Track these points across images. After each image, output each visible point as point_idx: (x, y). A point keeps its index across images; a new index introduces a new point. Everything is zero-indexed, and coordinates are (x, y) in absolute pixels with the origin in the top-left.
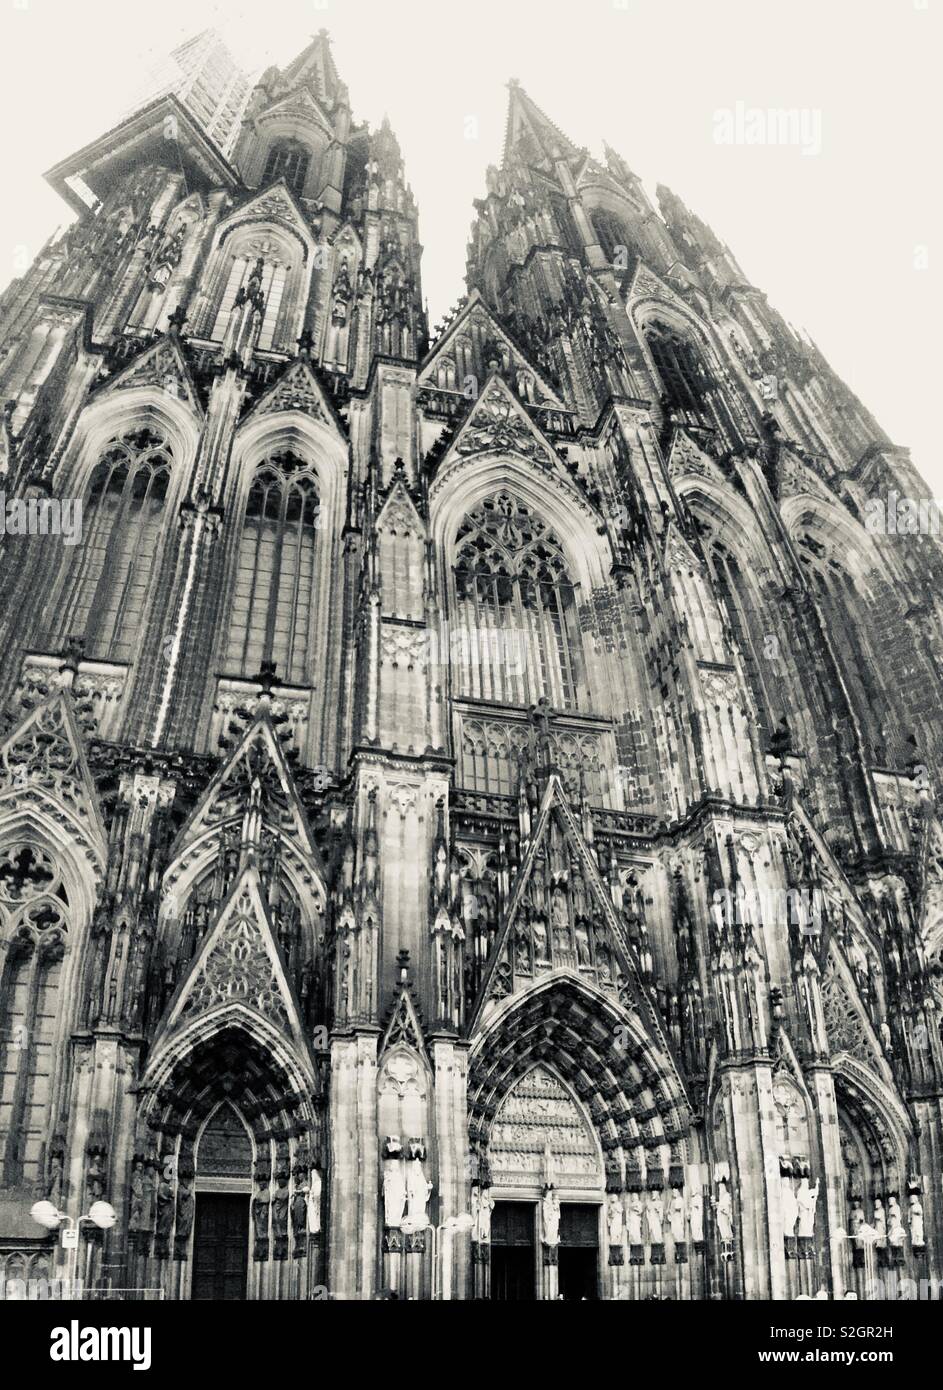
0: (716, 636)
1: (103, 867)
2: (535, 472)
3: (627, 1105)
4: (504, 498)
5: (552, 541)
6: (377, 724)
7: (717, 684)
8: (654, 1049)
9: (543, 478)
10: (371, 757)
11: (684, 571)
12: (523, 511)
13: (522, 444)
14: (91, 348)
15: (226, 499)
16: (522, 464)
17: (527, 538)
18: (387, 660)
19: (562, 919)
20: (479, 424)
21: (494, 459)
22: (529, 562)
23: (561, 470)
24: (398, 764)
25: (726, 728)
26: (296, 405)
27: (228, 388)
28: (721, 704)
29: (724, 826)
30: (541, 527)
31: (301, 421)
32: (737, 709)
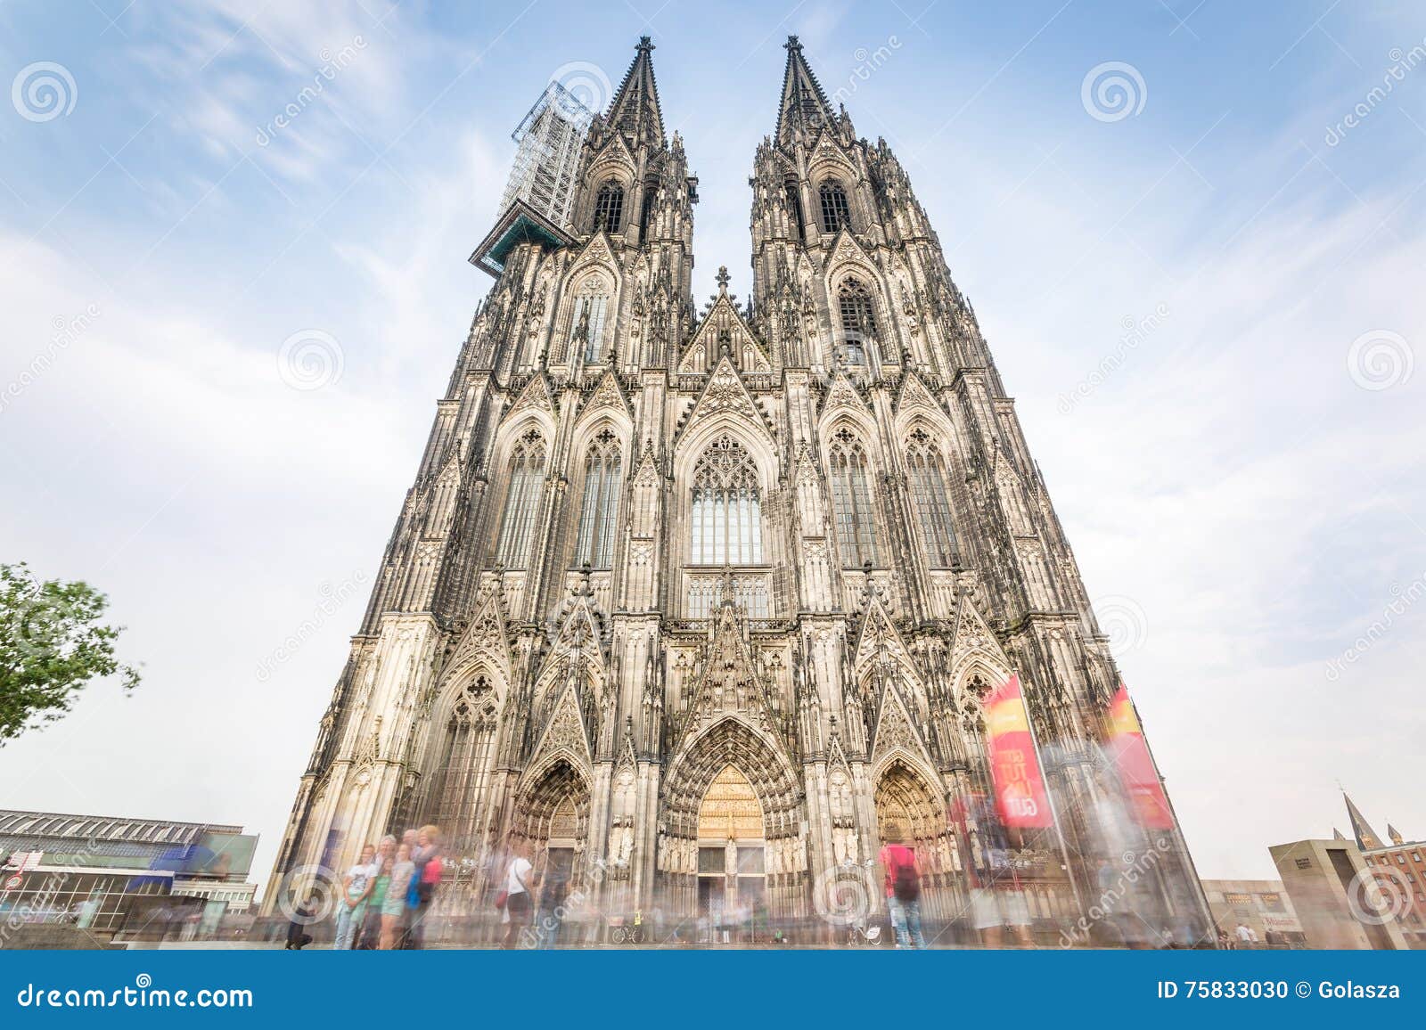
0: (819, 519)
1: (509, 677)
2: (743, 421)
3: (774, 786)
4: (725, 438)
5: (750, 462)
6: (626, 598)
7: (815, 548)
8: (779, 753)
9: (748, 424)
10: (620, 617)
11: (808, 482)
12: (735, 445)
13: (736, 402)
14: (499, 389)
15: (570, 470)
16: (735, 417)
17: (736, 462)
18: (633, 561)
19: (730, 684)
20: (713, 394)
21: (719, 416)
22: (735, 478)
23: (757, 419)
24: (633, 619)
25: (817, 573)
26: (607, 402)
27: (569, 400)
28: (816, 559)
29: (808, 627)
30: (745, 453)
31: (610, 412)
32: (824, 562)
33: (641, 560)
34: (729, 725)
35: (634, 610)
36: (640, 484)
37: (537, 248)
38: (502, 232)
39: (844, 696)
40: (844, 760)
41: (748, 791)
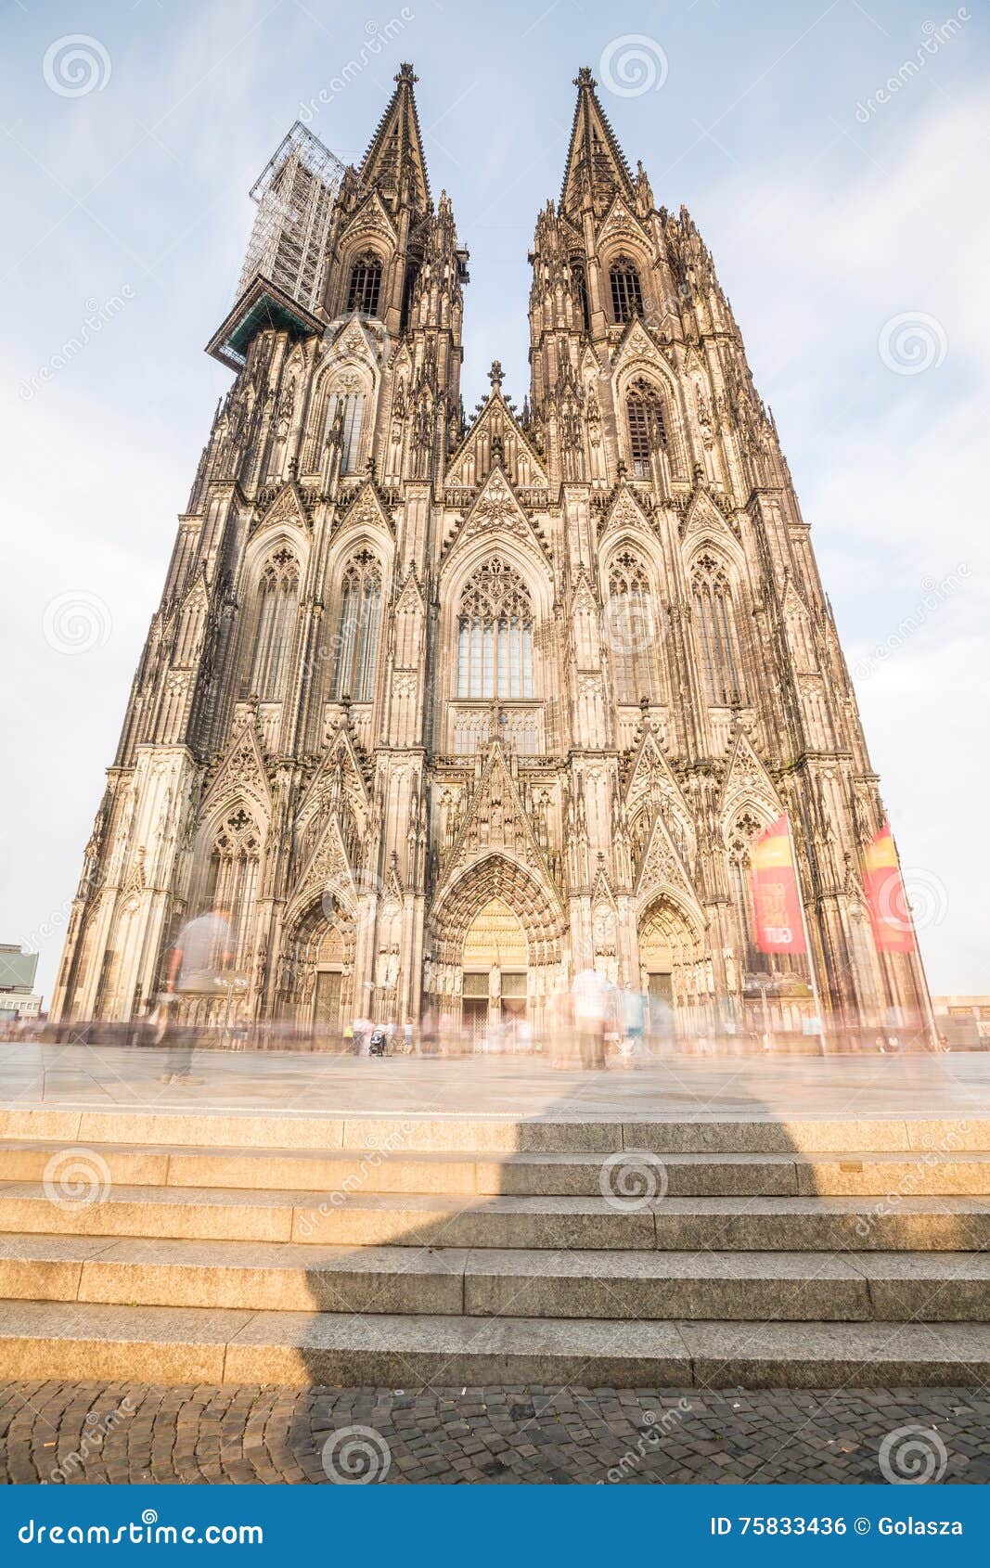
0: (596, 652)
1: (270, 811)
2: (516, 542)
3: (539, 918)
4: (496, 561)
5: (523, 587)
6: (389, 732)
7: (590, 682)
8: (545, 888)
9: (521, 545)
10: (382, 752)
11: (585, 611)
12: (507, 569)
13: (508, 521)
14: (246, 503)
15: (326, 594)
16: (507, 537)
17: (507, 587)
18: (396, 694)
19: (496, 821)
20: (484, 511)
21: (489, 535)
22: (506, 604)
23: (531, 539)
24: (396, 754)
25: (591, 709)
26: (366, 518)
27: (323, 515)
28: (590, 694)
29: (579, 764)
30: (517, 578)
31: (368, 529)
32: (599, 698)
33: (404, 692)
34: (494, 861)
35: (397, 744)
36: (402, 611)
37: (283, 336)
38: (241, 315)
39: (613, 836)
40: (609, 894)
41: (515, 922)
